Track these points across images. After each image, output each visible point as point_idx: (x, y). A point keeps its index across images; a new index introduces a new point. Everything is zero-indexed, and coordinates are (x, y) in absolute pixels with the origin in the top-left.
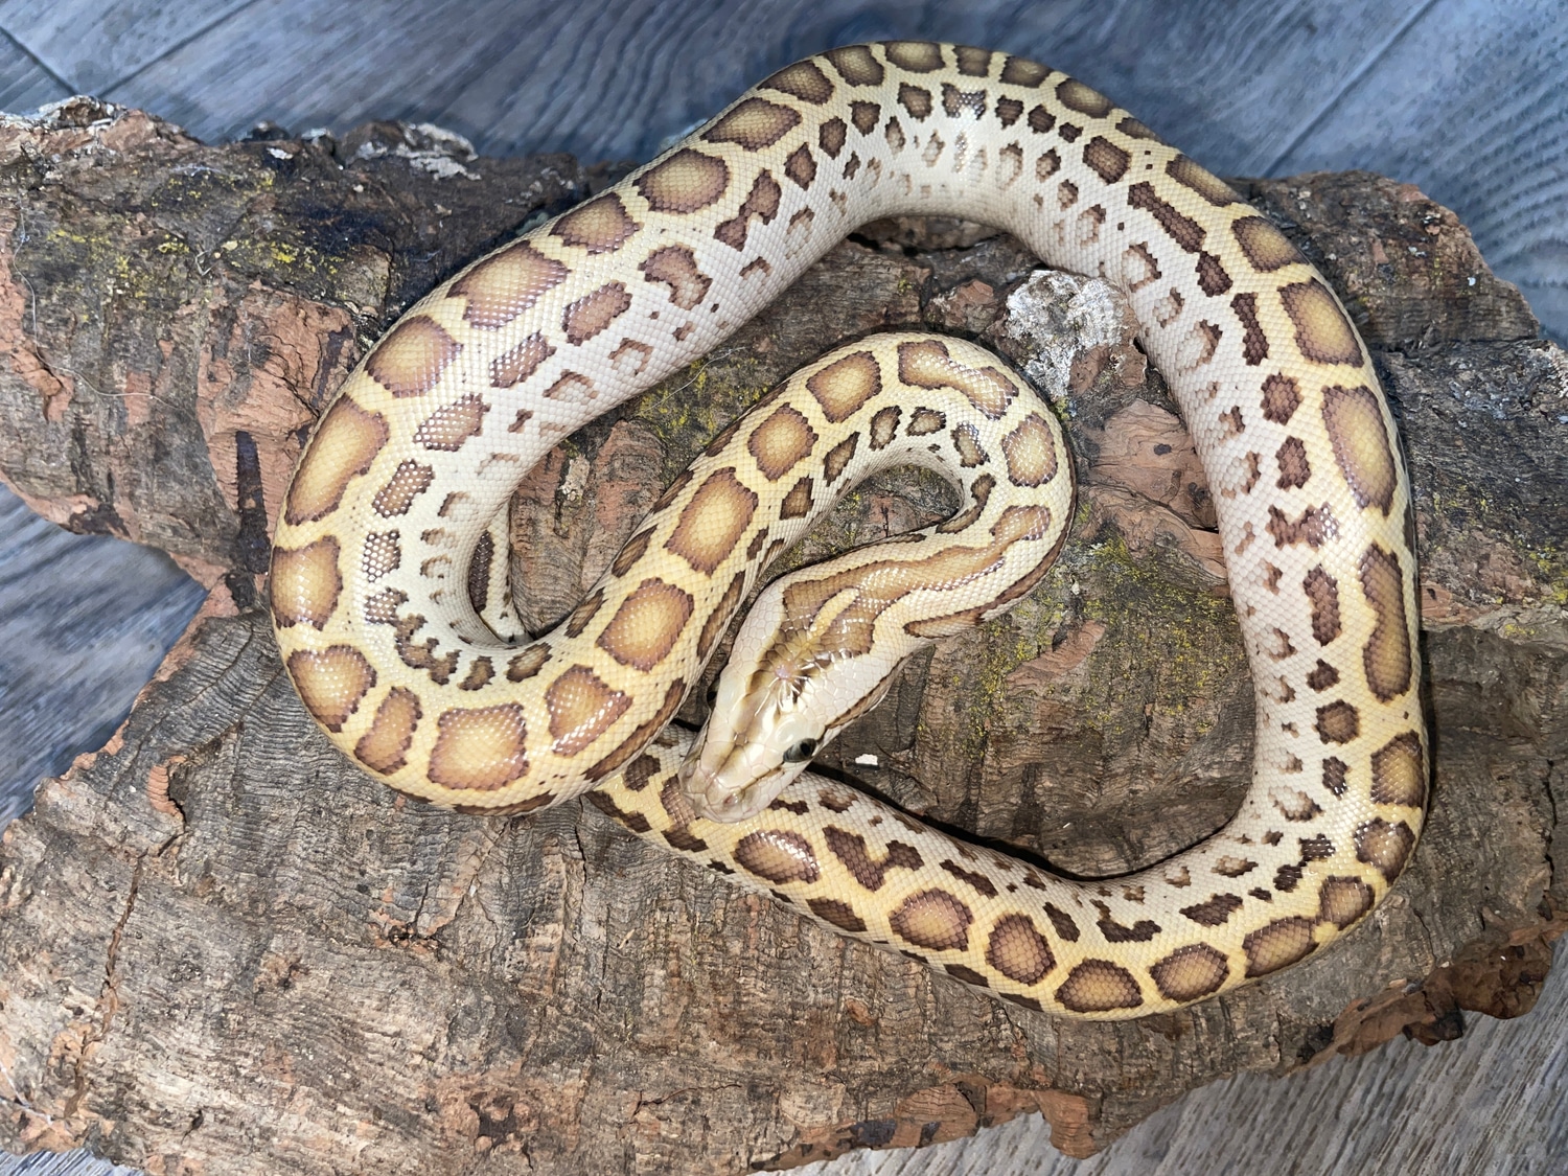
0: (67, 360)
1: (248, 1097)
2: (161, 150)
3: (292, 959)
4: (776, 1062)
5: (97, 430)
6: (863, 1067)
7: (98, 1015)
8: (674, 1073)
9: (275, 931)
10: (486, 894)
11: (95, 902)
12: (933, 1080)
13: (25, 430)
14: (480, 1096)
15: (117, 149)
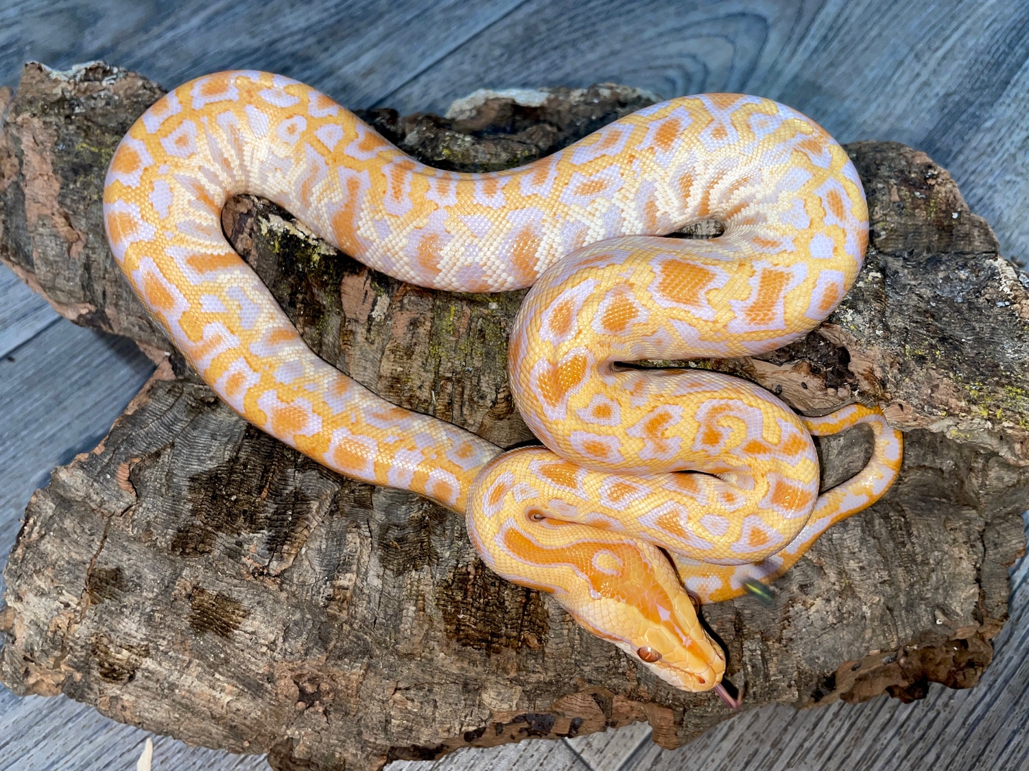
0: (83, 222)
1: (163, 664)
2: (146, 98)
3: (195, 583)
4: (480, 669)
5: (99, 264)
6: (533, 678)
7: (79, 608)
8: (418, 673)
9: (186, 565)
10: (311, 554)
11: (82, 541)
12: (576, 689)
13: (56, 262)
14: (300, 676)
15: (119, 95)
